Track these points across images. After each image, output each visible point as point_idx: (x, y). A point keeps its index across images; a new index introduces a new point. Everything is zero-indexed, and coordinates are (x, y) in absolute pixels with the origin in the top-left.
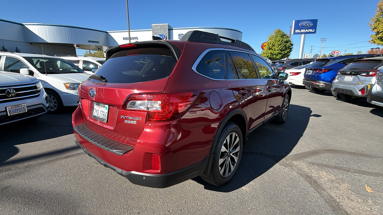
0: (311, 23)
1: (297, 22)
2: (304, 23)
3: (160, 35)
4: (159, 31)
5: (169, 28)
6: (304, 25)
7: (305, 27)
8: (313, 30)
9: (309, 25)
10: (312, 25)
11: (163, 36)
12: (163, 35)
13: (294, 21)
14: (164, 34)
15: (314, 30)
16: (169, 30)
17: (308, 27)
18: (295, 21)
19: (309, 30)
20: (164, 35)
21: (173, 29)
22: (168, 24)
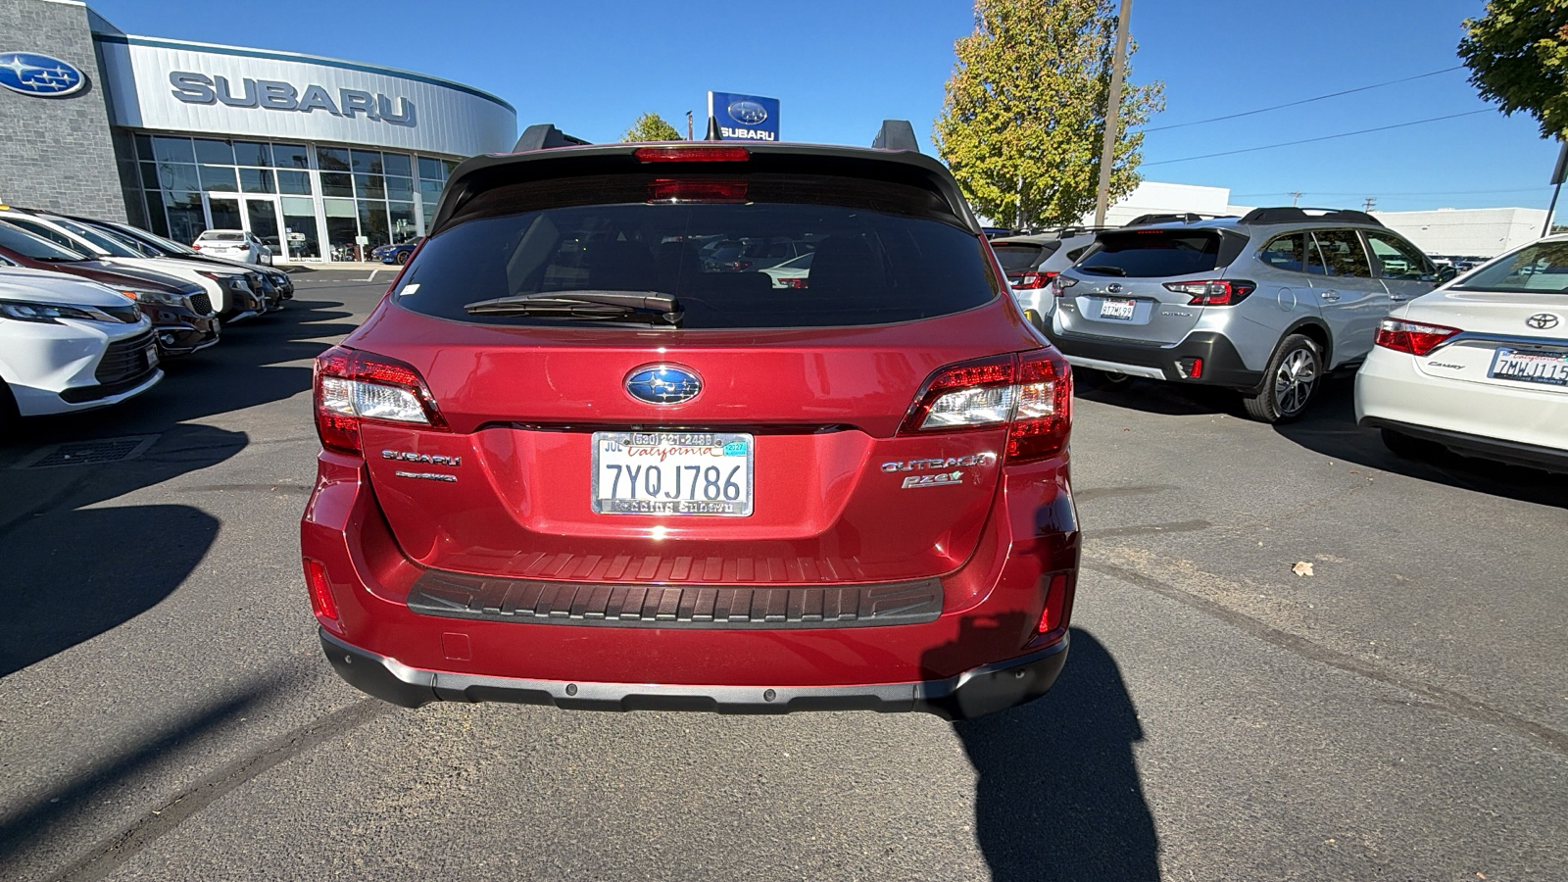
0: (762, 108)
1: (722, 100)
2: (743, 107)
3: (28, 59)
4: (19, 36)
5: (97, 30)
6: (743, 112)
7: (745, 121)
8: (770, 136)
9: (758, 117)
10: (766, 116)
11: (59, 70)
12: (55, 64)
13: (710, 95)
14: (62, 57)
15: (772, 134)
16: (97, 38)
17: (753, 121)
18: (715, 95)
19: (759, 132)
20: (63, 66)
21: (129, 36)
22: (84, 4)
